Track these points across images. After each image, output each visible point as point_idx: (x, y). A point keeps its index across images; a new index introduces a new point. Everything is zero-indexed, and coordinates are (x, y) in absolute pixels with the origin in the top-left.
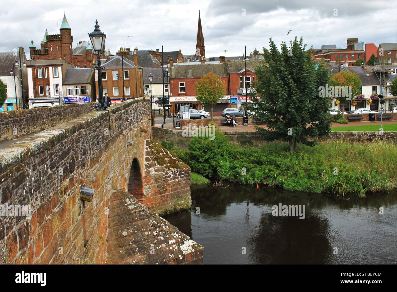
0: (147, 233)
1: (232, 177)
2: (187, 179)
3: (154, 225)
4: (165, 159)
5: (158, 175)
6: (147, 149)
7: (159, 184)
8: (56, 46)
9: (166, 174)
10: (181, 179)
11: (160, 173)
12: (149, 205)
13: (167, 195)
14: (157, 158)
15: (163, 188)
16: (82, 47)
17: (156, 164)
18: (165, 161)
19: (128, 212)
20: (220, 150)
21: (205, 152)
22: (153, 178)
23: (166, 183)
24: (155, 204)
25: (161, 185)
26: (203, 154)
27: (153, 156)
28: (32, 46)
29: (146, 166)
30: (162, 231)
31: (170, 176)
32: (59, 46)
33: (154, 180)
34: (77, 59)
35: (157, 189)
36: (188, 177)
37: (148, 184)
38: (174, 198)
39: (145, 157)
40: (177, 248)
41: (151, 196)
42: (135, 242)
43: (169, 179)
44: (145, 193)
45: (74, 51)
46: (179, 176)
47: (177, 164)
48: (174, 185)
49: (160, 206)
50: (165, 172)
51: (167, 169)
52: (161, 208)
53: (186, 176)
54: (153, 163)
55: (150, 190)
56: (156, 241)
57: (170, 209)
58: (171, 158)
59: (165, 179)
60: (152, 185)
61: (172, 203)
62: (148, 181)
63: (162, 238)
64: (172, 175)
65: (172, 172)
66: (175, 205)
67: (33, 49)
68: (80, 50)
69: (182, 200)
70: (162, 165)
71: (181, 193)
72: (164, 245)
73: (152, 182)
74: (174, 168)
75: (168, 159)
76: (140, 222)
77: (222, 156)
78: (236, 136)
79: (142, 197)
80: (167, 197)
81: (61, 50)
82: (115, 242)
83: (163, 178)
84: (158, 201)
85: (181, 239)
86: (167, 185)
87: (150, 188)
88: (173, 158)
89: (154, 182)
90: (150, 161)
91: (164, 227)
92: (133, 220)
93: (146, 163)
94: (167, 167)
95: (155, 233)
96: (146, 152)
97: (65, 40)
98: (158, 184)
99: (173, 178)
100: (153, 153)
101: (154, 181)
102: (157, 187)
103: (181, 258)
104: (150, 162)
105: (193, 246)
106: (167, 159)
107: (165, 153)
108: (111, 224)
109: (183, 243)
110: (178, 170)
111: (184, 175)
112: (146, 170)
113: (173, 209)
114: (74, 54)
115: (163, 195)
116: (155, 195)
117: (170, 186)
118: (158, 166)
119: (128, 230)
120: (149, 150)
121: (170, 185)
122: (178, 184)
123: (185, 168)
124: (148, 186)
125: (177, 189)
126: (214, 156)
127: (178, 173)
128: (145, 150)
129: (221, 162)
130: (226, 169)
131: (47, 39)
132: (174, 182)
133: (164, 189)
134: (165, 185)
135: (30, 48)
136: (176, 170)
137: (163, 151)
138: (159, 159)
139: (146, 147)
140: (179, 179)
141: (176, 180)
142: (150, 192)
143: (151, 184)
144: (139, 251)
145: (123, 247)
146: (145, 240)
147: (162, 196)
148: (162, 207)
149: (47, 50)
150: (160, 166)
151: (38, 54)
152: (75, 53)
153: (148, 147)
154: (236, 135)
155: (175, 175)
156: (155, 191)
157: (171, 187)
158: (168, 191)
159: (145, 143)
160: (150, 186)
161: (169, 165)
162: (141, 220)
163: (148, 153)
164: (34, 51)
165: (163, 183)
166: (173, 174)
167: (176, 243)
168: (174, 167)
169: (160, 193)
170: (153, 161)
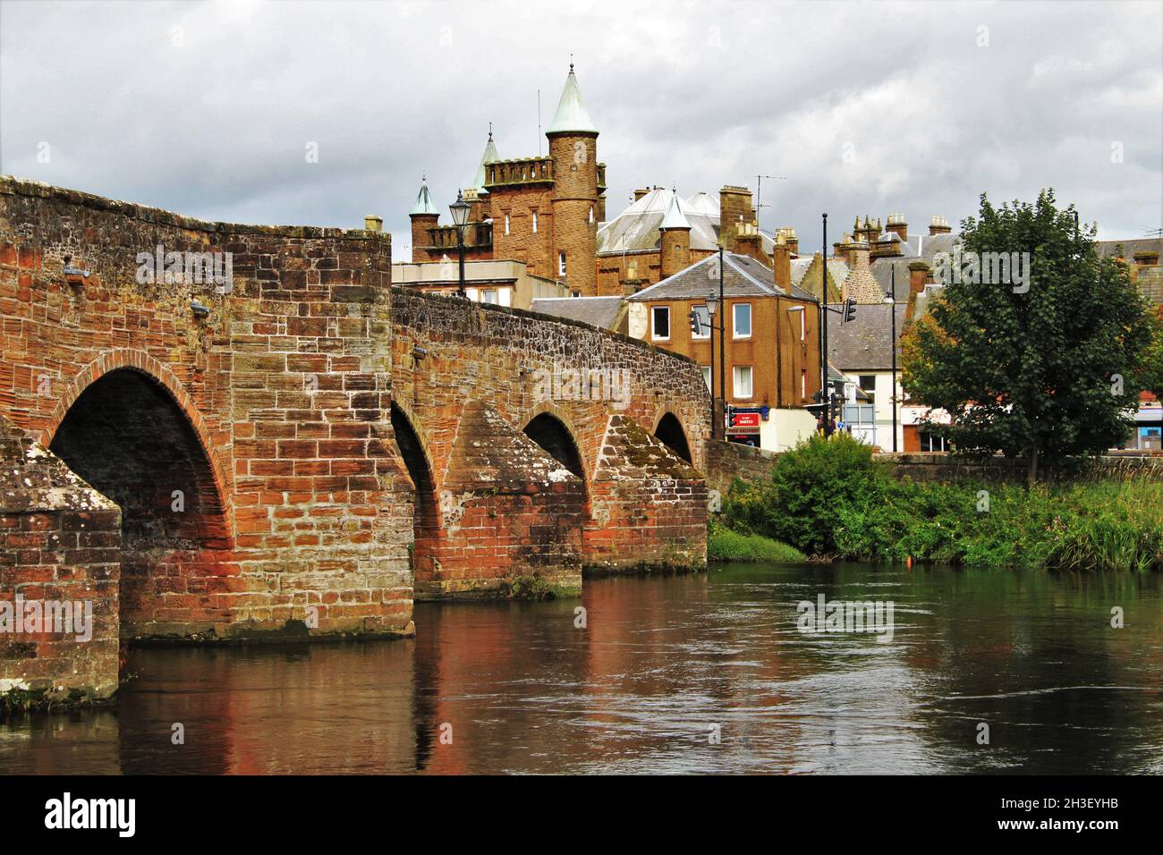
0: (505, 450)
1: (867, 550)
2: (697, 505)
3: (517, 444)
4: (650, 456)
5: (627, 484)
6: (611, 431)
7: (629, 502)
8: (528, 212)
9: (647, 484)
10: (683, 502)
11: (630, 479)
12: (603, 542)
13: (647, 531)
14: (630, 452)
15: (638, 513)
16: (643, 217)
17: (627, 462)
18: (650, 459)
19: (487, 425)
20: (841, 484)
21: (805, 489)
22: (614, 488)
23: (646, 503)
24: (618, 545)
25: (633, 506)
26: (798, 492)
27: (623, 448)
28: (420, 209)
29: (603, 463)
30: (527, 452)
31: (656, 490)
32: (541, 210)
33: (616, 492)
34: (617, 270)
35: (623, 513)
36: (700, 501)
37: (604, 499)
38: (663, 541)
39: (604, 445)
40: (543, 473)
41: (609, 524)
42: (488, 455)
43: (653, 496)
44: (594, 516)
45: (607, 237)
46: (678, 495)
47: (675, 470)
48: (665, 511)
49: (630, 550)
50: (644, 479)
51: (648, 475)
52: (631, 556)
53: (696, 498)
54: (621, 459)
55: (607, 513)
56: (515, 460)
57: (653, 562)
58: (663, 455)
59: (645, 495)
60: (613, 502)
61: (658, 548)
62: (603, 493)
63: (525, 459)
64: (660, 490)
65: (661, 482)
66: (665, 556)
67: (428, 226)
68: (636, 231)
69: (684, 548)
70: (639, 465)
71: (681, 532)
72: (525, 466)
73: (612, 494)
74: (667, 476)
75: (657, 457)
76: (499, 438)
77: (850, 497)
78: (935, 468)
79: (589, 523)
80: (647, 535)
81: (551, 232)
82: (463, 450)
83: (639, 492)
84: (625, 539)
85: (551, 466)
86: (648, 508)
87: (606, 507)
88: (668, 456)
89: (616, 496)
90: (614, 454)
91: (531, 450)
92: (491, 434)
93: (602, 456)
94: (649, 471)
95: (516, 452)
96: (608, 437)
97: (571, 184)
98: (626, 502)
99: (663, 497)
100: (623, 441)
101: (618, 495)
102: (624, 508)
103: (547, 485)
104: (613, 457)
105: (567, 477)
106: (653, 457)
107: (652, 445)
108: (462, 433)
109: (554, 470)
110: (676, 481)
111: (690, 494)
112: (601, 469)
113: (660, 563)
114: (604, 249)
115: (637, 527)
116: (619, 523)
117: (656, 512)
118: (628, 466)
119: (481, 442)
120: (616, 434)
121: (655, 509)
122: (675, 512)
123: (694, 479)
124: (602, 503)
125: (671, 521)
126: (826, 498)
127: (676, 487)
128: (607, 434)
129: (843, 514)
130: (855, 531)
131: (488, 178)
132: (666, 505)
133: (640, 515)
134: (643, 507)
135: (414, 217)
136: (670, 479)
137: (649, 440)
138: (636, 453)
139: (609, 427)
140: (679, 500)
141: (670, 502)
142: (606, 516)
143: (610, 499)
144: (491, 464)
145: (471, 455)
146: (501, 455)
147: (635, 530)
148: (634, 553)
149: (490, 227)
150: (634, 467)
151: (445, 246)
152: (612, 243)
153: (614, 428)
154: (933, 464)
155: (668, 490)
156: (618, 515)
157: (658, 515)
158: (651, 522)
159: (610, 420)
160: (609, 502)
161: (655, 467)
162: (502, 435)
163: (611, 440)
164: (432, 231)
165: (639, 503)
166: (662, 486)
167: (544, 468)
168: (667, 472)
169: (631, 523)
170: (621, 455)
